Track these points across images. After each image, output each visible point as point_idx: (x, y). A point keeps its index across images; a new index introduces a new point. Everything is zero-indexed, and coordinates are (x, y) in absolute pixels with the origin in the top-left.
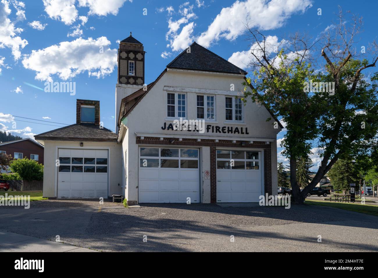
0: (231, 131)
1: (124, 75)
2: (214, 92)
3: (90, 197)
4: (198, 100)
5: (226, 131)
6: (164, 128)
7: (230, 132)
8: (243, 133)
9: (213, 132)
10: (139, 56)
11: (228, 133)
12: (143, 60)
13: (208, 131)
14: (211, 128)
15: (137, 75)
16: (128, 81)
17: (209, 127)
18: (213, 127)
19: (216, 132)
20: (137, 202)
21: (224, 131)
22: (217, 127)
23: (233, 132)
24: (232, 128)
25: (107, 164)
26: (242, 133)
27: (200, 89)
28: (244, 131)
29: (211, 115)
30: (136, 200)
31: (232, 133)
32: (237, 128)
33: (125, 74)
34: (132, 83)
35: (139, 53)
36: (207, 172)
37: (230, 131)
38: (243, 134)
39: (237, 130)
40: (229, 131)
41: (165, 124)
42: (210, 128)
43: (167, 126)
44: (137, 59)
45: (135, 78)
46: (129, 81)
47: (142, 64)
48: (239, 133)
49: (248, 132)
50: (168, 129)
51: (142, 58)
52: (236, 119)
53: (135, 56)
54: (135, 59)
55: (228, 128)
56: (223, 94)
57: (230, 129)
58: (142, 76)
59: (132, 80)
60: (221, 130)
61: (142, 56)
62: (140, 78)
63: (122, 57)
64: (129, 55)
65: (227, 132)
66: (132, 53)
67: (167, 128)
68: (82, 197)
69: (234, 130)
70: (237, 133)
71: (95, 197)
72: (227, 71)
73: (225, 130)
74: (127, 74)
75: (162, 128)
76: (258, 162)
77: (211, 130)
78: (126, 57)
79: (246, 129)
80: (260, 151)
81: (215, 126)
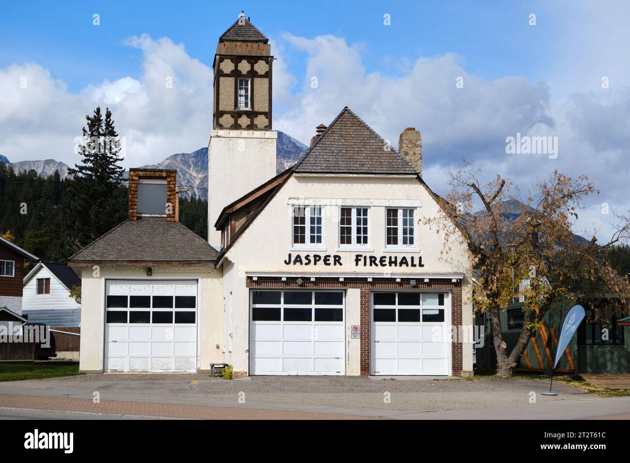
0: (395, 263)
1: (227, 109)
2: (367, 203)
3: (162, 371)
4: (342, 214)
5: (387, 262)
6: (288, 261)
7: (393, 265)
8: (415, 266)
9: (365, 265)
10: (261, 67)
11: (390, 265)
12: (268, 75)
13: (357, 265)
14: (362, 259)
15: (256, 109)
16: (236, 121)
17: (359, 258)
18: (365, 258)
19: (371, 265)
20: (246, 373)
21: (384, 263)
22: (371, 257)
23: (398, 264)
24: (396, 258)
25: (195, 307)
26: (413, 265)
27: (345, 199)
28: (416, 262)
29: (363, 239)
30: (245, 371)
31: (396, 265)
32: (404, 258)
33: (231, 108)
34: (244, 126)
35: (260, 61)
36: (355, 328)
37: (393, 262)
38: (414, 268)
39: (404, 261)
40: (391, 263)
41: (290, 255)
42: (360, 260)
43: (293, 259)
44: (256, 73)
45: (252, 115)
46: (239, 122)
47: (268, 83)
48: (407, 265)
49: (422, 264)
50: (295, 264)
51: (268, 70)
52: (405, 242)
53: (252, 67)
54: (253, 74)
55: (390, 258)
56: (382, 205)
57: (393, 260)
58: (267, 110)
59: (244, 121)
60: (378, 262)
61: (268, 66)
62: (261, 113)
63: (223, 72)
64: (240, 65)
65: (388, 264)
66: (244, 62)
67: (292, 262)
68: (149, 371)
69: (399, 261)
70: (404, 266)
71: (172, 371)
72: (385, 172)
73: (385, 261)
74: (234, 108)
75: (285, 261)
76: (443, 310)
77: (361, 263)
78: (232, 72)
79: (420, 258)
80: (446, 293)
81: (368, 255)
